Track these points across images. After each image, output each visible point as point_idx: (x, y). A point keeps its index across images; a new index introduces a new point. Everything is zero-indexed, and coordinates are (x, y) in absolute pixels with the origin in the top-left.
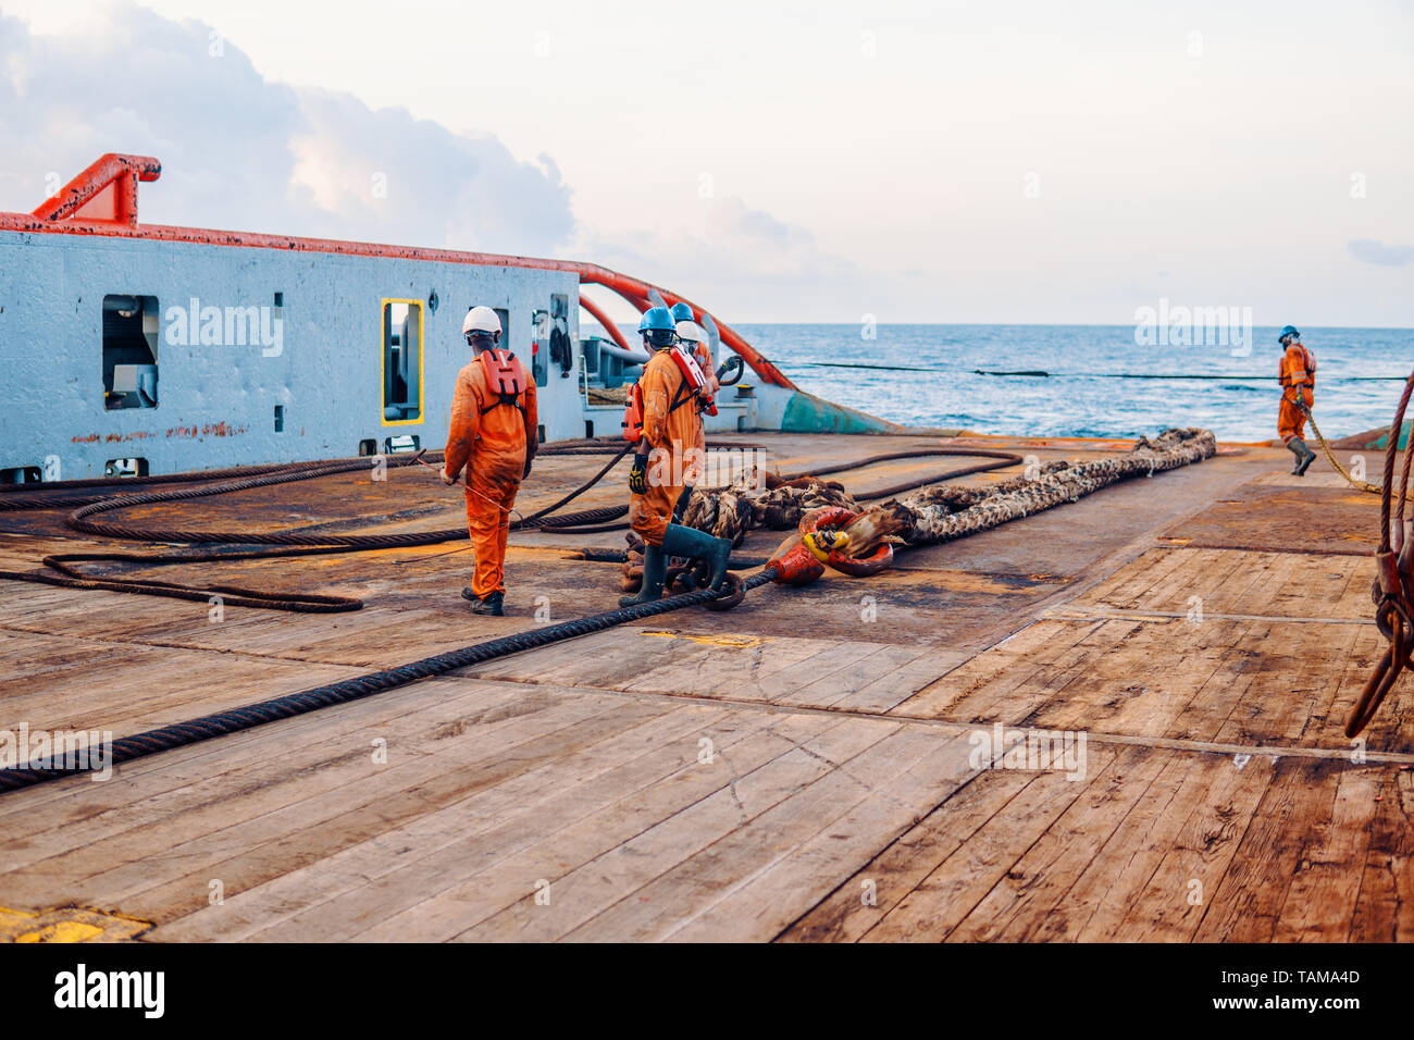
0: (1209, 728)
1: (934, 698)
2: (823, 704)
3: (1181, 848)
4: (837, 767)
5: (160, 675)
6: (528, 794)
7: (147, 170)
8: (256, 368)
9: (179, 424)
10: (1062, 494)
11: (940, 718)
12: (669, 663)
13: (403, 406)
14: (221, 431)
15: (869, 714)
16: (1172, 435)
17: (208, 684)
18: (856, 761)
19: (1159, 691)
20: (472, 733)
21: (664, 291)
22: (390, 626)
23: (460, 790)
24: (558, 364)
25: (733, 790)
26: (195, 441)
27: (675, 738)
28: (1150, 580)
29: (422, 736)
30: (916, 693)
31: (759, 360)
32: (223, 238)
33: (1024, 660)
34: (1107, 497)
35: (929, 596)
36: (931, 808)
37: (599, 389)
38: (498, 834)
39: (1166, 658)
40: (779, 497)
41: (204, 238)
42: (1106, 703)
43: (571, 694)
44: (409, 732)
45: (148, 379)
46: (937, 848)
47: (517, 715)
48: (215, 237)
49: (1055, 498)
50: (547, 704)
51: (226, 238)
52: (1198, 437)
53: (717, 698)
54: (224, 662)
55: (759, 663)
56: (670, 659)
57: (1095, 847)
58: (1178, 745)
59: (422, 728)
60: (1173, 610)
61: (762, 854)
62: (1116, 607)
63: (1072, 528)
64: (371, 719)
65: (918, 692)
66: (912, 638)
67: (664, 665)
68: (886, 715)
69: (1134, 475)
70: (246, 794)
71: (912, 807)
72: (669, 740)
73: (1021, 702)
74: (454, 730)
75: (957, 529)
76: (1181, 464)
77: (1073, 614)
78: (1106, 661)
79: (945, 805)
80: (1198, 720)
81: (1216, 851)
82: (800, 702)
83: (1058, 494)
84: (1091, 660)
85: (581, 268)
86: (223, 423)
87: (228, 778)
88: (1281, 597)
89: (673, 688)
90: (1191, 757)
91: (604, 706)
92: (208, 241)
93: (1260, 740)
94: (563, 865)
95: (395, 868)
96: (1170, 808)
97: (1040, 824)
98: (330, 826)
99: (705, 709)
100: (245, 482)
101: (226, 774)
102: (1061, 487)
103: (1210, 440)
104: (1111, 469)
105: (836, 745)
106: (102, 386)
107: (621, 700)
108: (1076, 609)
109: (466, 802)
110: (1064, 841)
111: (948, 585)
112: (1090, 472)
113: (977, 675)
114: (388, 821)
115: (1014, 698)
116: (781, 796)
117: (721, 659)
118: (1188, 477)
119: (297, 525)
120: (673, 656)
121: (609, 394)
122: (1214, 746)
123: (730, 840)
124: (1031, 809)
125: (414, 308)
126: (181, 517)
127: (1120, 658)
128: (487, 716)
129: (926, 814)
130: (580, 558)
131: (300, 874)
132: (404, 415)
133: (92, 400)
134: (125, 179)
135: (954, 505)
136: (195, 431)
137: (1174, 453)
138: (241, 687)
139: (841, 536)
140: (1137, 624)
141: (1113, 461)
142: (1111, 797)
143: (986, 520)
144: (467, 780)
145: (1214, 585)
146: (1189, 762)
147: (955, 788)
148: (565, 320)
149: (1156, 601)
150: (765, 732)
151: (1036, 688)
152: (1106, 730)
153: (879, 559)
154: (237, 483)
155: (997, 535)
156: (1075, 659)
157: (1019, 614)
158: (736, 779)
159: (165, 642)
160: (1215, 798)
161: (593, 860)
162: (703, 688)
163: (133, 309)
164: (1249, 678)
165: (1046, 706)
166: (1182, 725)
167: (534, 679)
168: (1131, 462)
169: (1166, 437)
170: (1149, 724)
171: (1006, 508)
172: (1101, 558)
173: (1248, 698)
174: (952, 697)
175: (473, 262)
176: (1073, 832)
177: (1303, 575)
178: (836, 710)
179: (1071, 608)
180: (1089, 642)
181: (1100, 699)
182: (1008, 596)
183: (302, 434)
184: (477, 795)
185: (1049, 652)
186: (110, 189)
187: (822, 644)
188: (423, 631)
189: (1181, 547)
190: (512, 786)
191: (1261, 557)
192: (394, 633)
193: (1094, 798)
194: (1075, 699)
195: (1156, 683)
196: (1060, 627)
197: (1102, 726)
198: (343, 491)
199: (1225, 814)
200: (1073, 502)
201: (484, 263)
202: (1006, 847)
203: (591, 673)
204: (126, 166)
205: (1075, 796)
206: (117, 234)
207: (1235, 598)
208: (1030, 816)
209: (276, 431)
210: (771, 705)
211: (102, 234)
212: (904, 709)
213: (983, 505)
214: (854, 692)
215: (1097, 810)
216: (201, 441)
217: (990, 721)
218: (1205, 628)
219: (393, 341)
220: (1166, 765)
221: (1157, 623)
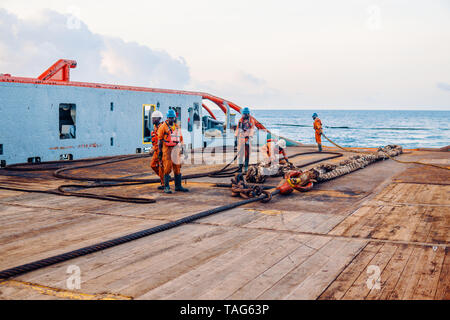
0: (423, 239)
1: (339, 230)
2: (307, 232)
3: (424, 274)
4: (317, 251)
5: (102, 223)
6: (228, 259)
7: (72, 64)
8: (105, 126)
9: (82, 144)
10: (359, 166)
11: (342, 236)
12: (256, 219)
13: (148, 138)
14: (95, 146)
15: (321, 235)
16: (389, 147)
17: (119, 226)
18: (322, 249)
19: (405, 227)
20: (204, 240)
21: (228, 101)
22: (166, 208)
23: (208, 258)
25: (289, 257)
26: (87, 149)
27: (266, 242)
28: (393, 193)
29: (190, 241)
30: (333, 228)
33: (362, 218)
34: (372, 167)
35: (326, 198)
36: (349, 262)
38: (224, 270)
39: (405, 217)
41: (90, 86)
42: (391, 231)
43: (230, 229)
44: (186, 240)
45: (73, 129)
46: (354, 274)
47: (217, 235)
48: (93, 85)
49: (357, 167)
50: (224, 232)
51: (96, 85)
52: (397, 148)
53: (274, 230)
54: (120, 219)
55: (283, 219)
57: (400, 274)
58: (415, 244)
59: (189, 239)
60: (403, 203)
61: (304, 276)
62: (385, 201)
63: (364, 177)
64: (173, 236)
66: (325, 211)
68: (325, 235)
70: (144, 259)
71: (343, 262)
72: (264, 243)
73: (365, 231)
74: (199, 240)
75: (330, 177)
76: (393, 156)
77: (373, 204)
78: (387, 218)
79: (353, 262)
80: (419, 236)
81: (434, 274)
82: (299, 231)
84: (382, 218)
85: (203, 94)
86: (95, 143)
87: (136, 254)
88: (434, 198)
89: (260, 227)
90: (420, 247)
91: (241, 232)
93: (438, 242)
95: (197, 281)
96: (418, 262)
97: (382, 267)
98: (174, 268)
99: (272, 233)
102: (359, 164)
103: (400, 149)
104: (373, 158)
105: (315, 244)
106: (58, 132)
107: (246, 230)
108: (373, 202)
109: (211, 261)
110: (390, 272)
111: (331, 195)
112: (367, 159)
113: (350, 223)
114: (190, 267)
115: (363, 230)
116: (304, 259)
117: (271, 218)
119: (126, 176)
120: (257, 217)
121: (211, 134)
122: (426, 244)
123: (294, 272)
124: (378, 262)
125: (153, 107)
126: (88, 173)
127: (391, 217)
128: (207, 235)
129: (348, 264)
130: (216, 186)
131: (170, 283)
133: (56, 136)
134: (66, 67)
135: (327, 169)
136: (87, 146)
137: (390, 152)
138: (129, 226)
139: (298, 180)
140: (392, 207)
141: (373, 156)
142: (400, 259)
143: (338, 174)
144: (208, 255)
145: (413, 195)
146: (420, 249)
147: (354, 257)
148: (198, 111)
149: (397, 200)
150: (292, 240)
151: (368, 227)
152: (393, 239)
153: (309, 187)
155: (342, 179)
156: (377, 218)
157: (356, 204)
158: (289, 254)
159: (100, 213)
160: (430, 259)
161: (255, 278)
162: (269, 227)
163: (68, 108)
164: (431, 223)
165: (373, 232)
166: (415, 237)
167: (217, 224)
168: (378, 156)
169: (387, 148)
170: (405, 237)
171: (343, 170)
172: (376, 186)
173: (432, 230)
174: (344, 230)
175: (170, 93)
176: (392, 269)
177: (439, 192)
178: (311, 233)
179: (371, 202)
180: (380, 213)
181: (389, 230)
182: (350, 198)
183: (119, 147)
184: (214, 259)
185: (369, 216)
186: (61, 71)
187: (301, 213)
188: (178, 209)
189: (400, 183)
190: (223, 257)
191: (425, 186)
192: (169, 210)
193: (395, 259)
194: (381, 230)
195: (404, 225)
196: (370, 208)
197: (391, 238)
198: (135, 165)
199: (434, 264)
200: (363, 168)
201: (173, 93)
203: (233, 222)
204: (66, 63)
205: (390, 259)
206: (63, 84)
207: (420, 199)
208: (378, 265)
209: (111, 145)
210: (291, 232)
211: (59, 84)
212: (331, 233)
213: (336, 169)
214: (314, 228)
215: (397, 263)
216: (89, 149)
217: (357, 237)
218: (413, 208)
219: (146, 117)
220: (413, 250)
221: (399, 207)
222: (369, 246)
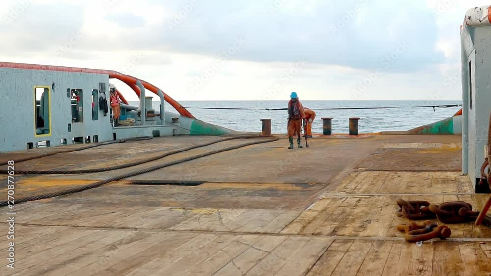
1: (294, 228)
2: (253, 232)
3: (411, 274)
4: (269, 253)
6: (154, 269)
11: (299, 234)
12: (186, 220)
13: (42, 129)
15: (272, 234)
18: (276, 250)
19: (378, 221)
20: (120, 248)
22: (69, 211)
23: (127, 269)
25: (234, 263)
28: (356, 183)
29: (102, 250)
30: (286, 226)
33: (322, 213)
35: (273, 192)
36: (312, 265)
39: (375, 210)
42: (359, 226)
43: (153, 233)
44: (96, 249)
47: (135, 241)
50: (145, 237)
53: (211, 232)
55: (221, 218)
56: (185, 218)
58: (393, 239)
59: (100, 247)
60: (370, 193)
62: (347, 193)
66: (274, 207)
67: (184, 220)
68: (278, 234)
71: (305, 265)
72: (200, 247)
73: (327, 227)
74: (113, 247)
77: (333, 196)
78: (353, 212)
79: (316, 264)
81: (424, 274)
82: (244, 231)
84: (347, 212)
85: (110, 72)
88: (408, 187)
89: (193, 228)
90: (400, 243)
91: (168, 236)
96: (400, 261)
97: (355, 269)
99: (208, 235)
101: (30, 268)
105: (265, 246)
107: (174, 234)
108: (333, 194)
109: (131, 273)
110: (366, 274)
111: (279, 188)
113: (306, 219)
115: (324, 226)
116: (253, 265)
117: (206, 217)
120: (187, 217)
124: (349, 264)
125: (46, 90)
127: (357, 211)
128: (124, 242)
129: (310, 268)
130: (130, 184)
132: (43, 133)
140: (358, 199)
142: (377, 258)
144: (127, 265)
145: (382, 184)
146: (400, 245)
147: (318, 258)
148: (104, 93)
149: (362, 190)
150: (235, 242)
151: (331, 222)
152: (364, 235)
156: (341, 212)
157: (311, 197)
158: (233, 260)
160: (415, 257)
162: (204, 228)
165: (337, 228)
166: (392, 232)
167: (136, 228)
170: (379, 233)
172: (334, 176)
174: (300, 227)
175: (69, 71)
176: (368, 271)
177: (413, 179)
178: (259, 233)
179: (331, 194)
180: (343, 206)
181: (357, 224)
182: (302, 191)
185: (330, 210)
189: (363, 171)
191: (395, 173)
193: (371, 259)
195: (375, 219)
196: (330, 201)
197: (362, 234)
199: (422, 262)
201: (72, 71)
203: (157, 225)
205: (363, 258)
207: (391, 188)
208: (350, 266)
210: (233, 233)
212: (285, 232)
214: (263, 227)
215: (373, 263)
217: (318, 234)
218: (384, 199)
219: (38, 103)
220: (392, 246)
221: (365, 198)
222: (334, 244)
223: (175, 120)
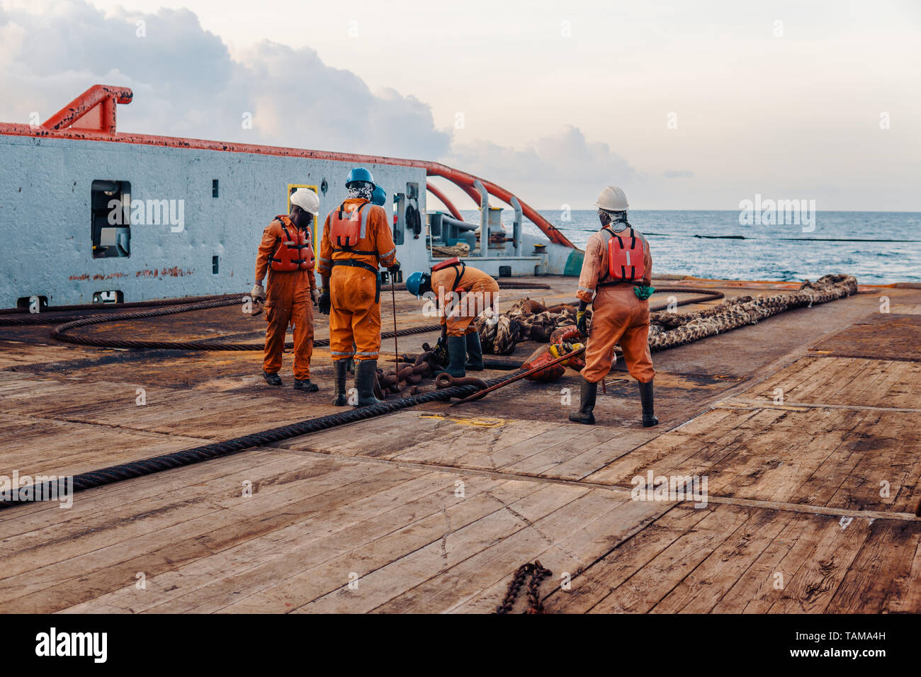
0: (824, 495)
1: (621, 468)
2: (535, 472)
3: (787, 598)
4: (531, 524)
5: (61, 444)
6: (286, 543)
7: (122, 97)
8: (200, 230)
9: (145, 268)
10: (746, 319)
11: (622, 484)
12: (432, 439)
14: (174, 272)
15: (567, 481)
16: (827, 279)
17: (91, 451)
18: (547, 519)
19: (791, 465)
20: (265, 491)
21: (485, 181)
22: (241, 409)
24: (411, 230)
25: (444, 542)
26: (156, 279)
27: (415, 498)
28: (798, 380)
29: (226, 494)
31: (550, 228)
32: (176, 143)
33: (695, 439)
34: (777, 321)
36: (595, 560)
37: (440, 247)
38: (249, 576)
39: (801, 439)
40: (541, 319)
41: (163, 142)
42: (749, 473)
43: (351, 462)
44: (218, 490)
45: (123, 237)
46: (590, 595)
47: (304, 478)
48: (170, 142)
49: (740, 321)
50: (329, 470)
51: (178, 142)
52: (846, 281)
53: (458, 467)
54: (111, 434)
55: (497, 440)
56: (433, 436)
57: (718, 596)
58: (798, 510)
59: (229, 487)
60: (812, 402)
62: (771, 399)
63: (750, 343)
64: (195, 480)
65: (610, 463)
66: (619, 421)
67: (427, 440)
68: (580, 482)
69: (798, 306)
70: (74, 538)
71: (579, 559)
72: (410, 500)
73: (685, 472)
74: (251, 489)
75: (666, 342)
76: (832, 299)
77: (738, 405)
78: (756, 441)
79: (607, 557)
80: (816, 488)
81: (814, 600)
82: (518, 471)
83: (742, 319)
84: (745, 440)
85: (428, 165)
86: (176, 268)
87: (69, 524)
88: (891, 393)
89: (425, 459)
90: (807, 519)
91: (371, 472)
92: (166, 144)
93: (861, 504)
94: (288, 605)
95: (158, 603)
96: (784, 562)
97: (677, 575)
98: (124, 566)
99: (446, 475)
100: (185, 307)
101: (68, 521)
102: (745, 314)
103: (853, 283)
104: (782, 301)
105: (535, 506)
106: (90, 242)
107: (386, 467)
108: (742, 400)
109: (236, 549)
110: (694, 590)
112: (766, 304)
113: (657, 451)
114: (170, 562)
115: (681, 469)
116: (479, 548)
117: (471, 436)
118: (836, 308)
119: (209, 337)
120: (436, 434)
121: (447, 250)
122: (825, 510)
123: (428, 586)
124: (673, 562)
126: (132, 330)
127: (767, 439)
128: (281, 478)
129: (589, 564)
133: (83, 251)
134: (108, 102)
135: (667, 325)
136: (156, 273)
137: (828, 291)
138: (114, 453)
140: (781, 413)
141: (784, 296)
142: (740, 552)
143: (689, 336)
144: (245, 529)
145: (844, 384)
146: (805, 523)
147: (617, 543)
148: (416, 200)
149: (800, 395)
150: (484, 495)
151: (699, 461)
152: (745, 495)
154: (179, 308)
155: (696, 347)
156: (732, 439)
157: (701, 403)
158: (448, 533)
159: (77, 419)
160: (819, 555)
161: (313, 601)
162: (449, 459)
163: (114, 190)
164: (861, 455)
166: (804, 492)
167: (328, 450)
168: (796, 297)
169: (824, 281)
170: (779, 491)
171: (704, 328)
172: (766, 364)
173: (857, 471)
174: (634, 468)
175: (352, 160)
176: (703, 582)
177: (909, 377)
178: (544, 477)
179: (738, 400)
180: (746, 426)
181: (745, 470)
182: (694, 390)
183: (232, 276)
185: (715, 434)
186: (97, 109)
187: (549, 425)
188: (263, 413)
189: (824, 356)
190: (276, 536)
191: (880, 364)
192: (243, 414)
193: (725, 553)
194: (726, 470)
195: (790, 458)
196: (727, 414)
197: (743, 492)
199: (826, 568)
200: (753, 324)
201: (360, 161)
202: (646, 595)
203: (371, 446)
204: (108, 93)
205: (710, 551)
206: (102, 139)
207: (858, 393)
208: (671, 568)
209: (214, 273)
210: (496, 472)
211: (91, 139)
212: (595, 477)
213: (687, 326)
214: (561, 463)
215: (725, 563)
216: (161, 279)
218: (834, 416)
220: (786, 525)
221: (798, 412)
222: (675, 513)
223: (540, 249)
